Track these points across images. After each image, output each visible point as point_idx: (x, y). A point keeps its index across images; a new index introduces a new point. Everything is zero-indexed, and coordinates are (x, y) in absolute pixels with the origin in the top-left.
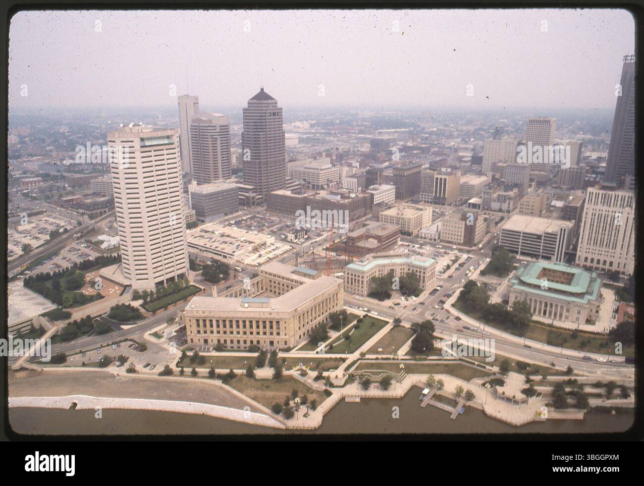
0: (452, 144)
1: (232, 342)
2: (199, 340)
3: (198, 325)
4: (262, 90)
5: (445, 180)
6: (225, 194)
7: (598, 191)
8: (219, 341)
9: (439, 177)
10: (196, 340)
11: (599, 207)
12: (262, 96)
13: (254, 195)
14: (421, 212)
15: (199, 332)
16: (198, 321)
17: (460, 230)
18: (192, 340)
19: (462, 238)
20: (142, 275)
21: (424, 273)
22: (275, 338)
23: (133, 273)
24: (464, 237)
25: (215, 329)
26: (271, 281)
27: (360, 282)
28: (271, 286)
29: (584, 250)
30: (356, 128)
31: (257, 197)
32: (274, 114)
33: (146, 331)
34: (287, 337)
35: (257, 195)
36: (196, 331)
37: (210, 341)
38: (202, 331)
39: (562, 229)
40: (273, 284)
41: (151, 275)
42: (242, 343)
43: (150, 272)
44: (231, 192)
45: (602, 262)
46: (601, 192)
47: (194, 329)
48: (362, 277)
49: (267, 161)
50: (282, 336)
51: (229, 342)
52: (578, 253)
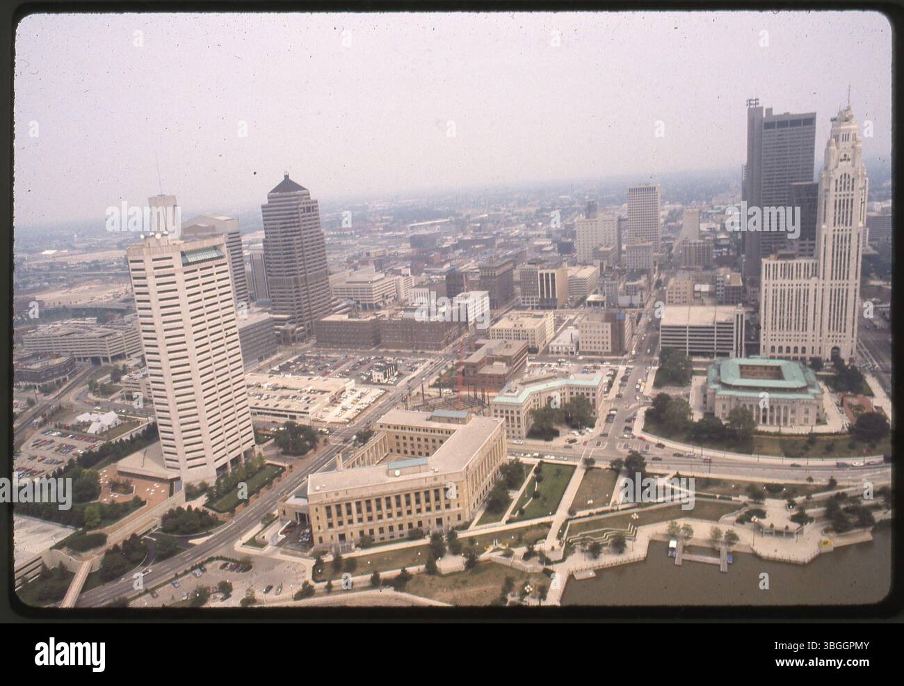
0: (517, 231)
1: (381, 530)
2: (332, 537)
3: (329, 515)
4: (287, 177)
5: (553, 275)
6: (257, 329)
7: (776, 262)
8: (362, 533)
9: (544, 272)
10: (327, 539)
11: (780, 281)
12: (288, 186)
13: (292, 326)
14: (543, 319)
15: (331, 525)
16: (328, 508)
17: (605, 335)
18: (321, 539)
19: (609, 346)
20: (196, 460)
21: (594, 395)
22: (444, 513)
23: (182, 457)
24: (613, 343)
25: (355, 516)
26: (397, 437)
27: (515, 419)
28: (398, 444)
29: (769, 338)
30: (378, 224)
31: (297, 329)
32: (309, 209)
33: (234, 540)
34: (461, 508)
35: (297, 327)
36: (326, 525)
37: (348, 536)
38: (335, 523)
39: (738, 316)
40: (401, 441)
41: (210, 457)
42: (396, 529)
43: (209, 452)
44: (264, 326)
45: (792, 350)
46: (779, 262)
47: (324, 521)
48: (518, 413)
49: (306, 277)
50: (454, 509)
51: (376, 531)
52: (762, 343)
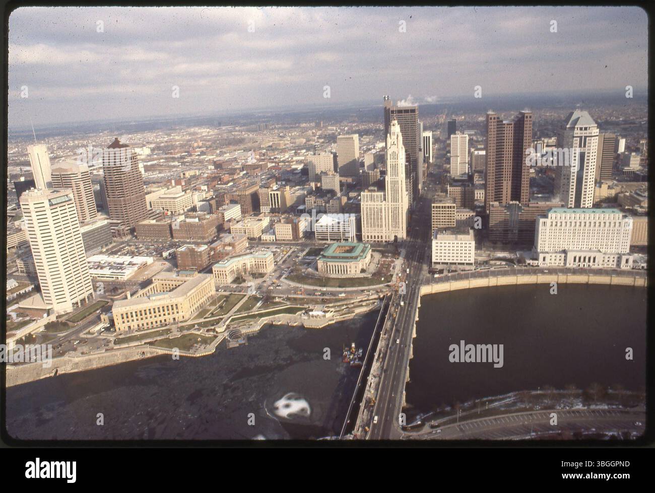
1: (147, 324)
2: (124, 328)
3: (123, 318)
4: (116, 139)
6: (99, 230)
7: (367, 194)
8: (138, 325)
9: (273, 193)
10: (122, 329)
11: (369, 203)
12: (117, 143)
13: (123, 227)
14: (262, 222)
15: (124, 322)
16: (122, 315)
17: (288, 230)
18: (119, 329)
19: (291, 236)
20: (61, 298)
21: (265, 262)
22: (176, 316)
23: (53, 298)
24: (293, 235)
25: (135, 318)
26: (163, 285)
27: (224, 275)
28: (163, 288)
29: (366, 231)
31: (126, 229)
33: (80, 333)
34: (184, 313)
35: (126, 227)
36: (122, 322)
37: (132, 328)
38: (126, 321)
40: (165, 286)
41: (68, 298)
42: (154, 323)
43: (67, 295)
44: (104, 228)
45: (376, 237)
46: (369, 194)
47: (121, 320)
48: (225, 272)
50: (181, 314)
51: (145, 325)
52: (363, 234)
